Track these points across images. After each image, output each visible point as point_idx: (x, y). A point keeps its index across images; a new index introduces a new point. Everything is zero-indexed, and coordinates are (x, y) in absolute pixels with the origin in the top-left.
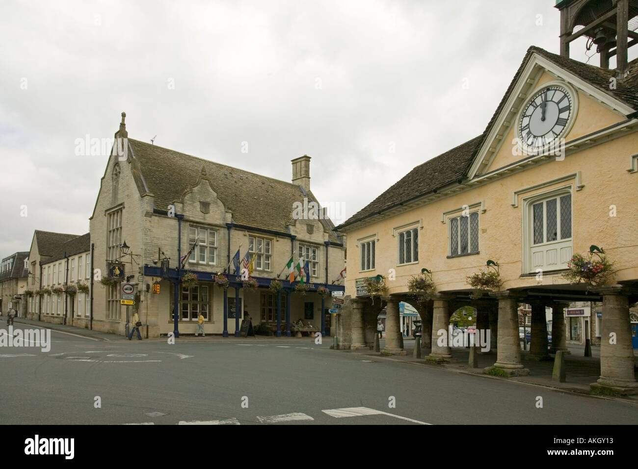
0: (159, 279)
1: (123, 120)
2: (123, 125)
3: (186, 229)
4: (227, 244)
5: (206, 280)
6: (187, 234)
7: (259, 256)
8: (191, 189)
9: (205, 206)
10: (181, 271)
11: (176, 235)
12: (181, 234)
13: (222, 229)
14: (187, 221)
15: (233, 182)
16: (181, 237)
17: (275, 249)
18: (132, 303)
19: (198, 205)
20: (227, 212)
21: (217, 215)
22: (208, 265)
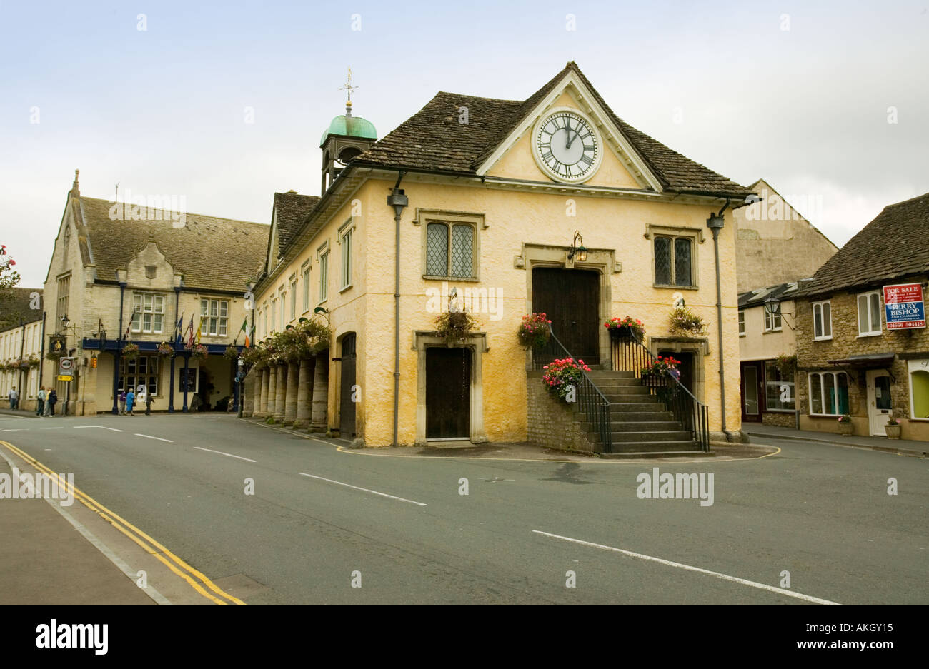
0: (97, 353)
1: (77, 178)
2: (76, 184)
3: (130, 298)
4: (175, 309)
5: (149, 349)
6: (130, 302)
7: (213, 321)
8: (136, 255)
9: (151, 270)
10: (121, 342)
11: (119, 305)
12: (124, 302)
13: (170, 293)
14: (130, 288)
15: (196, 234)
16: (124, 306)
17: (232, 311)
18: (69, 379)
19: (143, 270)
20: (175, 275)
21: (165, 278)
22: (153, 334)
